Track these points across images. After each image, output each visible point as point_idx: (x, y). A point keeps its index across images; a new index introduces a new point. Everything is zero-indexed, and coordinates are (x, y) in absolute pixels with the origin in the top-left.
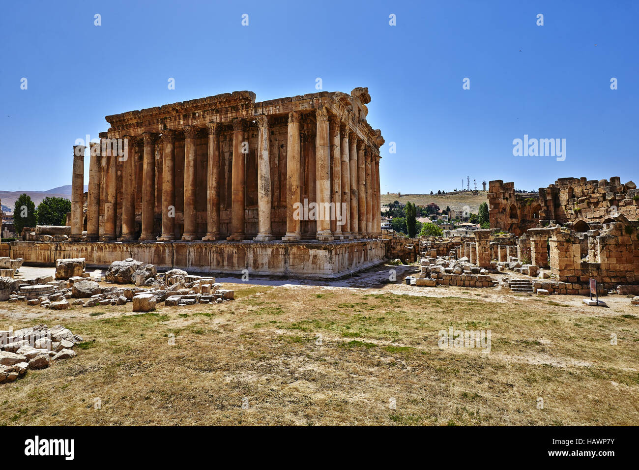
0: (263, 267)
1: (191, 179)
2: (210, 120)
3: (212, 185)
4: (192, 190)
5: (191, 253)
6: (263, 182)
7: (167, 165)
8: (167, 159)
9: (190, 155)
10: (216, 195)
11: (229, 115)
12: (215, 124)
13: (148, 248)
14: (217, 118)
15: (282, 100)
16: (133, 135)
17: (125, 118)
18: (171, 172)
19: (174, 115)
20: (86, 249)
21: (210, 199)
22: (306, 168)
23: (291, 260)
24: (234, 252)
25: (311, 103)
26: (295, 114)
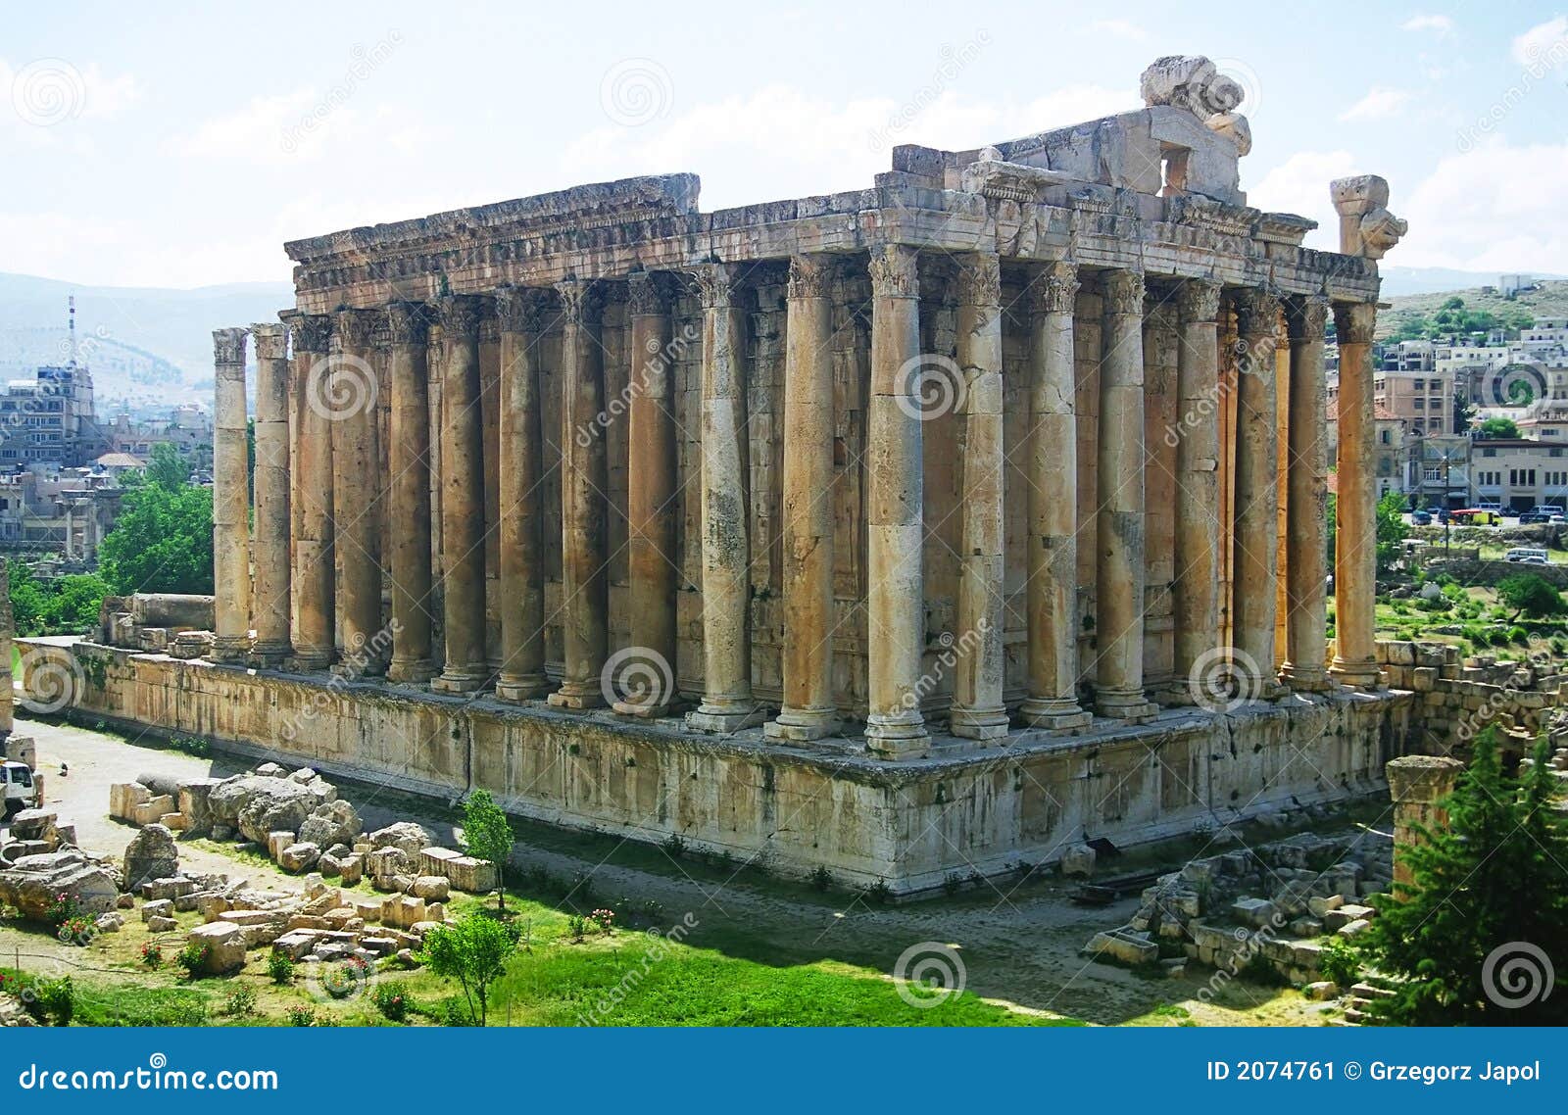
0: (704, 823)
1: (517, 479)
2: (565, 269)
3: (574, 507)
4: (521, 519)
5: (514, 749)
6: (715, 514)
7: (452, 424)
8: (453, 403)
9: (514, 391)
10: (587, 546)
11: (618, 255)
12: (581, 284)
13: (404, 713)
14: (585, 265)
15: (768, 209)
16: (362, 307)
17: (335, 250)
18: (464, 448)
19: (466, 245)
20: (252, 695)
21: (569, 559)
23: (782, 810)
24: (627, 760)
25: (852, 227)
26: (805, 265)
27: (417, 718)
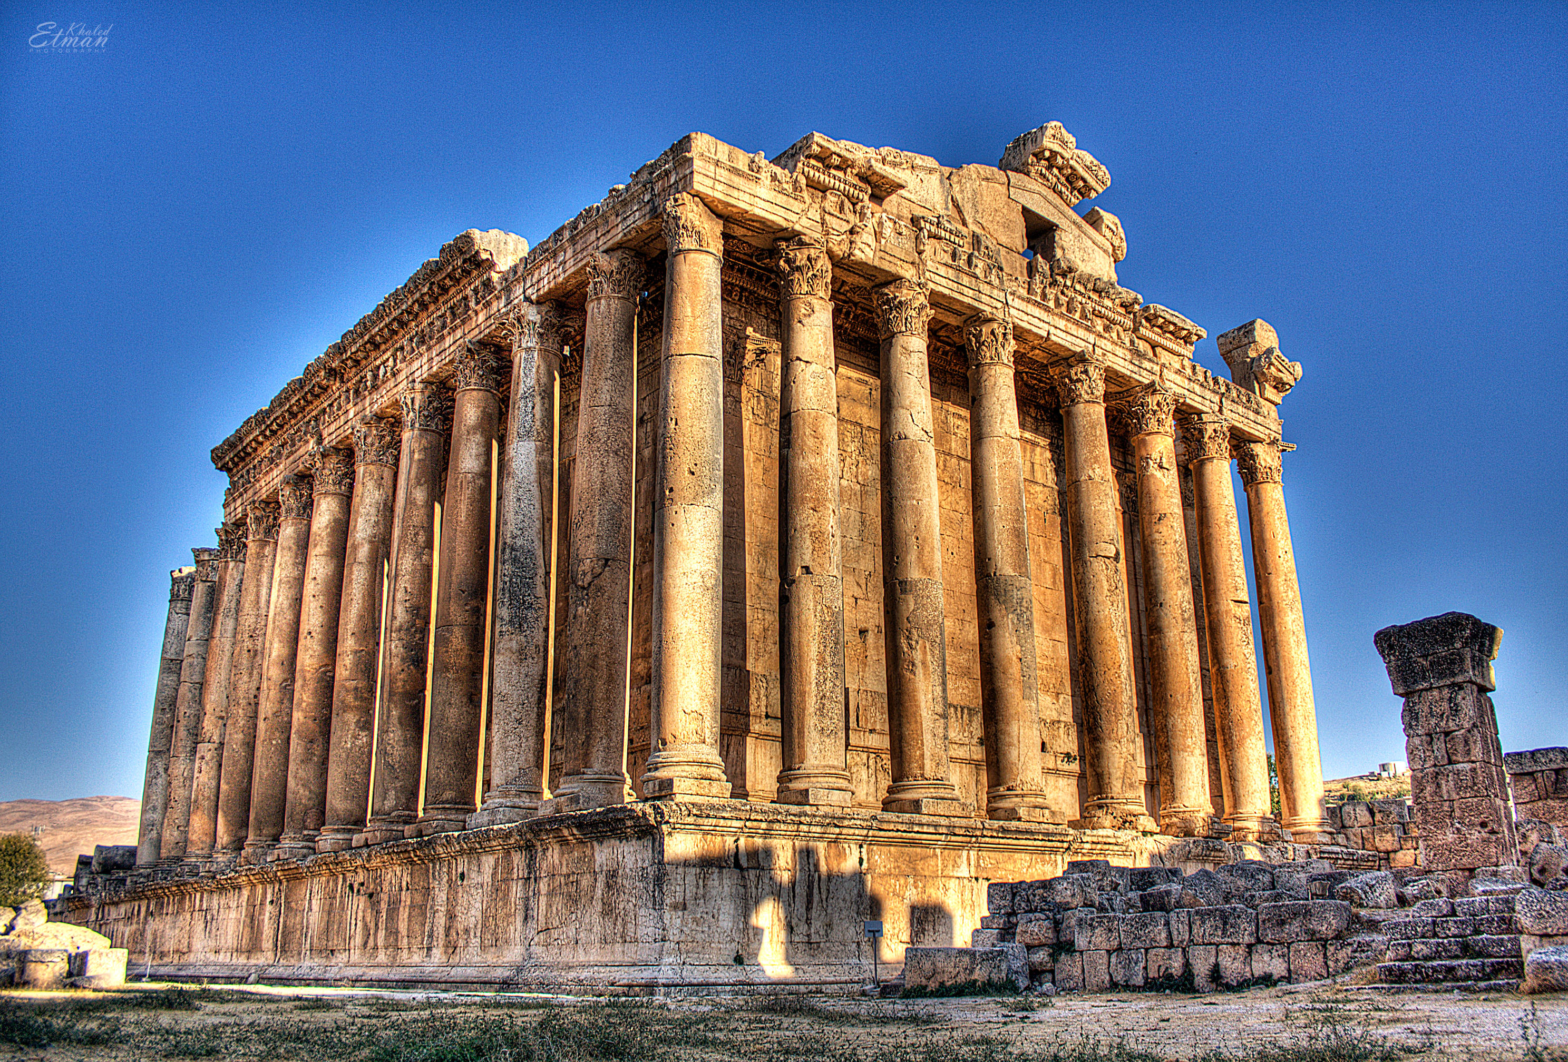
0: (467, 944)
2: (407, 378)
3: (394, 617)
7: (313, 574)
8: (313, 553)
10: (403, 661)
11: (448, 341)
12: (419, 387)
13: (237, 893)
14: (421, 366)
17: (245, 443)
18: (322, 597)
19: (337, 394)
20: (139, 911)
24: (404, 884)
27: (246, 893)
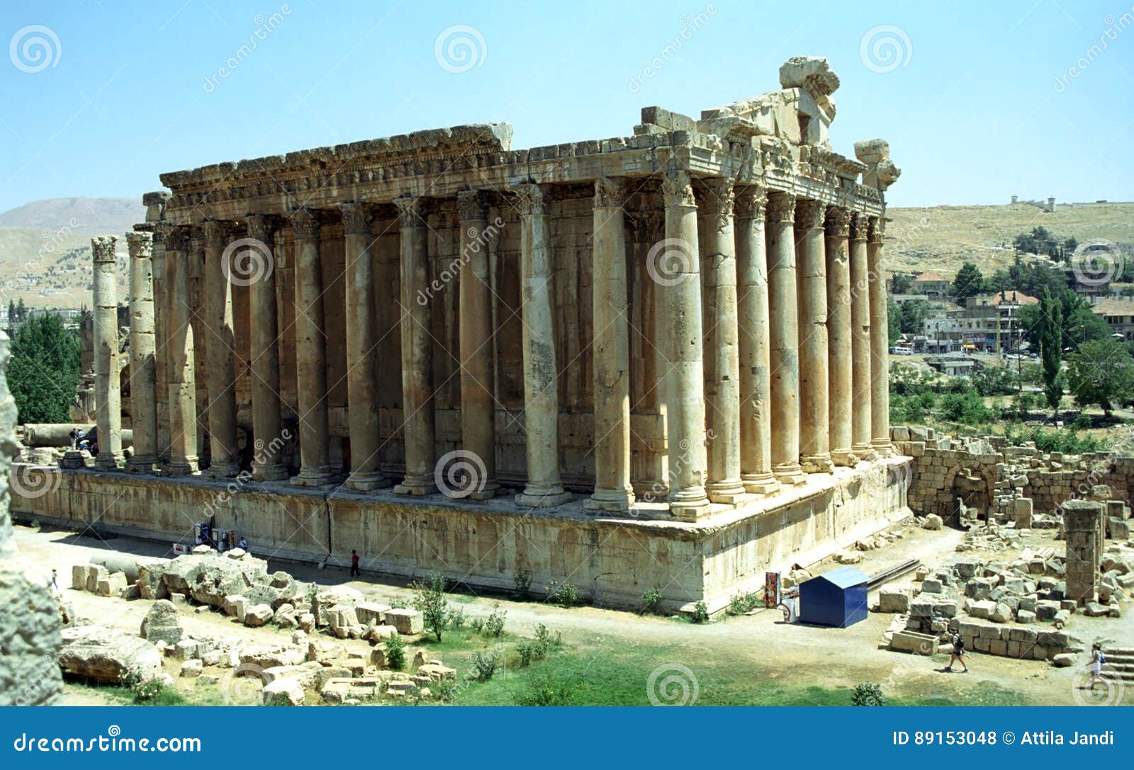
1: (362, 335)
2: (402, 189)
3: (413, 355)
4: (365, 364)
5: (371, 525)
6: (537, 356)
7: (305, 298)
8: (304, 283)
9: (358, 275)
10: (422, 382)
11: (447, 180)
12: (416, 200)
13: (271, 503)
14: (419, 187)
15: (578, 147)
16: (223, 219)
17: (204, 179)
18: (314, 316)
19: (316, 174)
20: (136, 494)
21: (409, 391)
22: (648, 311)
23: (606, 560)
24: (470, 529)
25: (649, 158)
26: (609, 184)
27: (282, 506)
